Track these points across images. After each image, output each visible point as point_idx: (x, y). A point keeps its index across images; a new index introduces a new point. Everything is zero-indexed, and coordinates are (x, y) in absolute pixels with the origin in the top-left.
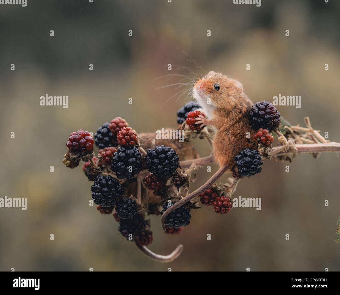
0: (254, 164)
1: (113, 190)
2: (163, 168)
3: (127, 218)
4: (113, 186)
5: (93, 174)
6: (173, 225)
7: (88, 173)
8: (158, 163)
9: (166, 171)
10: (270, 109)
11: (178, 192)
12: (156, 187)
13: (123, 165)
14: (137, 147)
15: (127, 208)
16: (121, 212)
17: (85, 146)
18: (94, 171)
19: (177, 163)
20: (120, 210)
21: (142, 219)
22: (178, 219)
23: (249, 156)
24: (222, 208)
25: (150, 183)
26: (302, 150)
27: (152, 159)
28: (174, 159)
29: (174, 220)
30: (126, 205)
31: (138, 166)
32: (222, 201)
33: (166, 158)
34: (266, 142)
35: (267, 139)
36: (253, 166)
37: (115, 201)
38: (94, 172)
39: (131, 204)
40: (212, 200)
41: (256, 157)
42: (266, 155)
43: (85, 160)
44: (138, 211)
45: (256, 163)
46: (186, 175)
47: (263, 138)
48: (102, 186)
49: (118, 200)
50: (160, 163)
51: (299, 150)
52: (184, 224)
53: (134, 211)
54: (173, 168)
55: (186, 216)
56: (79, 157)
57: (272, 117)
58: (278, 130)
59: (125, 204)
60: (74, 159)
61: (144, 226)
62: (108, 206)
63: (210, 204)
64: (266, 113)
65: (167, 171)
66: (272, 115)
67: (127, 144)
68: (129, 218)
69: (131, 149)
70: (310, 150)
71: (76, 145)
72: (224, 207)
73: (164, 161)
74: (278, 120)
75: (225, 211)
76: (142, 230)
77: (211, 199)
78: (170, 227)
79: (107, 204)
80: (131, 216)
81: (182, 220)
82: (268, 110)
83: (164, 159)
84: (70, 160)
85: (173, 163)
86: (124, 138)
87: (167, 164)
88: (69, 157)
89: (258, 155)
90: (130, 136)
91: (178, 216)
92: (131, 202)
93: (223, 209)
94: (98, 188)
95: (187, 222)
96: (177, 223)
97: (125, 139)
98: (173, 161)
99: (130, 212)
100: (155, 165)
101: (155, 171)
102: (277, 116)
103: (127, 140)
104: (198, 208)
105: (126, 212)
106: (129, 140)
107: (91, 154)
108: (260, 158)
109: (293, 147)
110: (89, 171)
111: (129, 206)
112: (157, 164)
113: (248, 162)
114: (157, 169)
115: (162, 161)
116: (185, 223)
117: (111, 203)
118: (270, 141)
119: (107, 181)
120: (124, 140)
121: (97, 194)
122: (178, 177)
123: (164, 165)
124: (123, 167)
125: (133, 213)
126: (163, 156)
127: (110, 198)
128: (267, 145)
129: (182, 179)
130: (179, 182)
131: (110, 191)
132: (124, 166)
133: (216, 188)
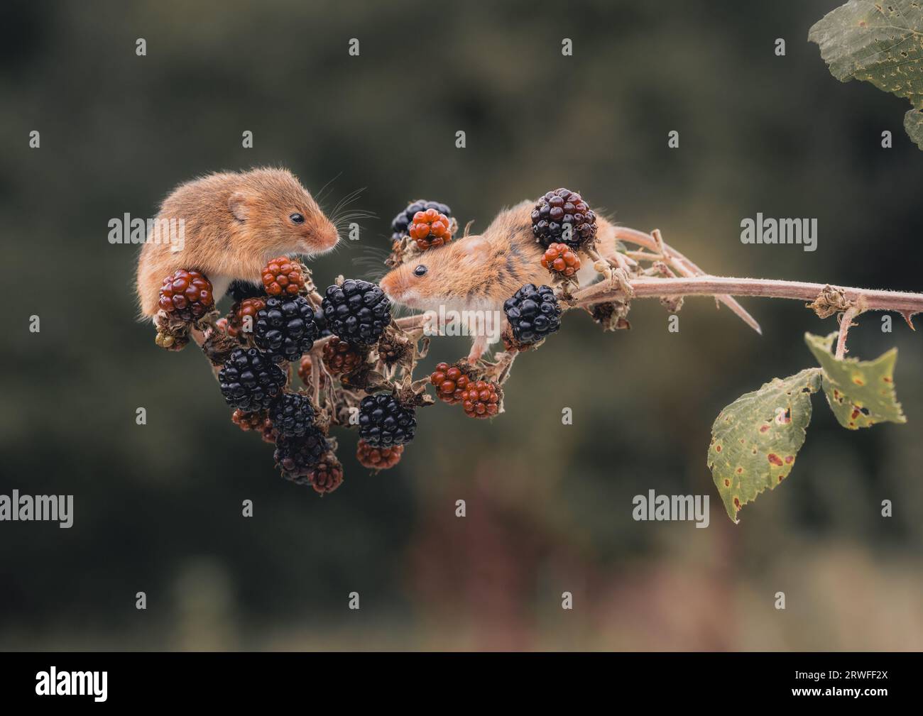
0: (544, 313)
1: (262, 376)
2: (358, 322)
3: (292, 433)
4: (263, 368)
5: (221, 351)
6: (379, 440)
7: (211, 349)
8: (347, 312)
9: (363, 329)
10: (573, 203)
11: (390, 374)
12: (345, 365)
13: (277, 335)
14: (304, 294)
15: (292, 414)
16: (280, 422)
17: (198, 299)
18: (223, 345)
19: (386, 315)
20: (280, 417)
21: (322, 436)
22: (389, 428)
23: (531, 298)
24: (480, 404)
25: (332, 356)
26: (643, 291)
27: (335, 305)
28: (379, 306)
29: (382, 430)
30: (290, 407)
31: (308, 333)
32: (479, 391)
33: (362, 303)
34: (565, 270)
35: (567, 263)
36: (542, 317)
37: (266, 398)
38: (223, 347)
39: (299, 406)
40: (458, 390)
41: (547, 298)
42: (568, 297)
43: (200, 328)
44: (315, 421)
45: (547, 311)
46: (405, 339)
47: (559, 261)
48: (241, 368)
49: (275, 396)
50: (352, 312)
51: (637, 291)
52: (401, 438)
53: (307, 419)
54: (377, 324)
55: (404, 422)
56: (188, 323)
57: (578, 219)
58: (591, 248)
59: (288, 405)
60: (180, 331)
61: (325, 451)
62: (254, 410)
63: (456, 397)
64: (566, 212)
65: (366, 329)
66: (577, 216)
67: (284, 291)
68: (297, 434)
69: (291, 300)
70: (660, 290)
71: (180, 301)
72: (482, 402)
73: (359, 309)
74: (593, 228)
75: (484, 411)
76: (322, 460)
77: (457, 387)
78: (375, 445)
79: (252, 404)
80: (300, 431)
81: (397, 429)
82: (569, 206)
83: (359, 305)
84: (170, 334)
85: (377, 313)
86: (275, 281)
87: (365, 315)
88: (167, 328)
89: (549, 295)
90: (287, 275)
91: (388, 422)
92: (301, 402)
93: (481, 407)
94: (232, 374)
95: (407, 436)
96: (386, 435)
97: (278, 283)
98: (377, 309)
99: (300, 422)
100: (341, 317)
101: (342, 329)
102: (590, 218)
103: (282, 284)
104: (429, 403)
105: (292, 420)
106: (286, 283)
107: (212, 313)
108: (554, 302)
109: (623, 281)
110: (212, 346)
111: (296, 409)
112: (344, 316)
113: (529, 310)
114: (345, 326)
115: (354, 308)
116: (404, 437)
117: (261, 402)
118: (573, 266)
119: (250, 358)
120: (276, 284)
121: (230, 385)
122: (389, 343)
123: (358, 318)
124: (278, 339)
125: (304, 422)
126: (358, 297)
127: (257, 392)
128: (567, 276)
129: (396, 347)
130: (390, 354)
131: (257, 378)
132: (280, 337)
133: (468, 367)
